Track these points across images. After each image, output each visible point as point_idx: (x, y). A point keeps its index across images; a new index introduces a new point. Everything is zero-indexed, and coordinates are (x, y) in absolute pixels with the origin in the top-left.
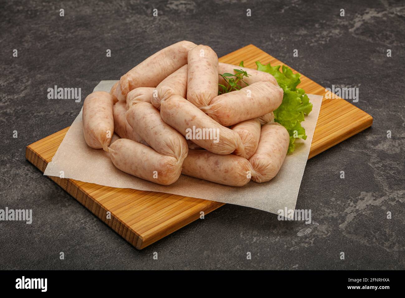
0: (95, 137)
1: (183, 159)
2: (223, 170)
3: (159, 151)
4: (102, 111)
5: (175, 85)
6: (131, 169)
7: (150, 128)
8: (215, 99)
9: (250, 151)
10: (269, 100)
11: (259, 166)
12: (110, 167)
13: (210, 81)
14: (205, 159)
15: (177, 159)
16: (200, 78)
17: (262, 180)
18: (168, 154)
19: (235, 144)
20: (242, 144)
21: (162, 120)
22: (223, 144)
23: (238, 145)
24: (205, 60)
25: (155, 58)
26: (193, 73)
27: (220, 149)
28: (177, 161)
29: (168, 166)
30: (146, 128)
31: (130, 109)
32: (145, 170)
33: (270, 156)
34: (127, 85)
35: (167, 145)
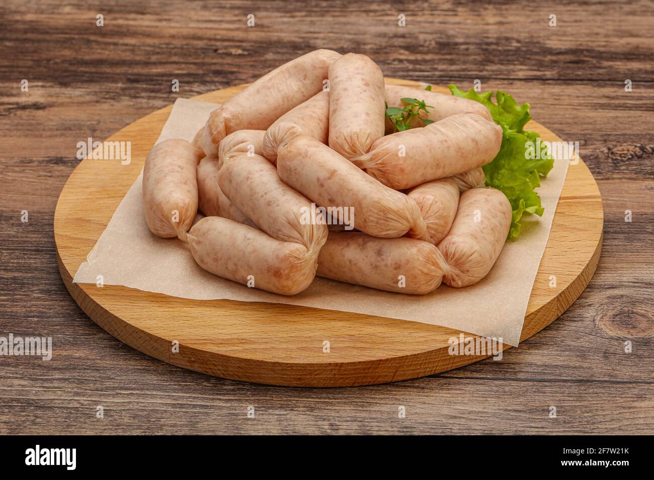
0: (163, 215)
1: (318, 248)
2: (391, 265)
3: (274, 235)
4: (178, 172)
5: (303, 120)
6: (227, 268)
7: (260, 195)
8: (378, 142)
9: (436, 230)
10: (477, 143)
11: (457, 256)
12: (190, 268)
13: (369, 112)
14: (360, 246)
15: (307, 247)
16: (350, 107)
17: (462, 282)
18: (291, 239)
19: (407, 219)
20: (422, 219)
21: (280, 182)
22: (387, 219)
23: (415, 221)
24: (360, 76)
25: (271, 79)
26: (337, 100)
27: (382, 229)
28: (308, 251)
29: (291, 259)
30: (252, 195)
31: (224, 166)
32: (251, 268)
33: (476, 238)
34: (221, 127)
35: (289, 223)
